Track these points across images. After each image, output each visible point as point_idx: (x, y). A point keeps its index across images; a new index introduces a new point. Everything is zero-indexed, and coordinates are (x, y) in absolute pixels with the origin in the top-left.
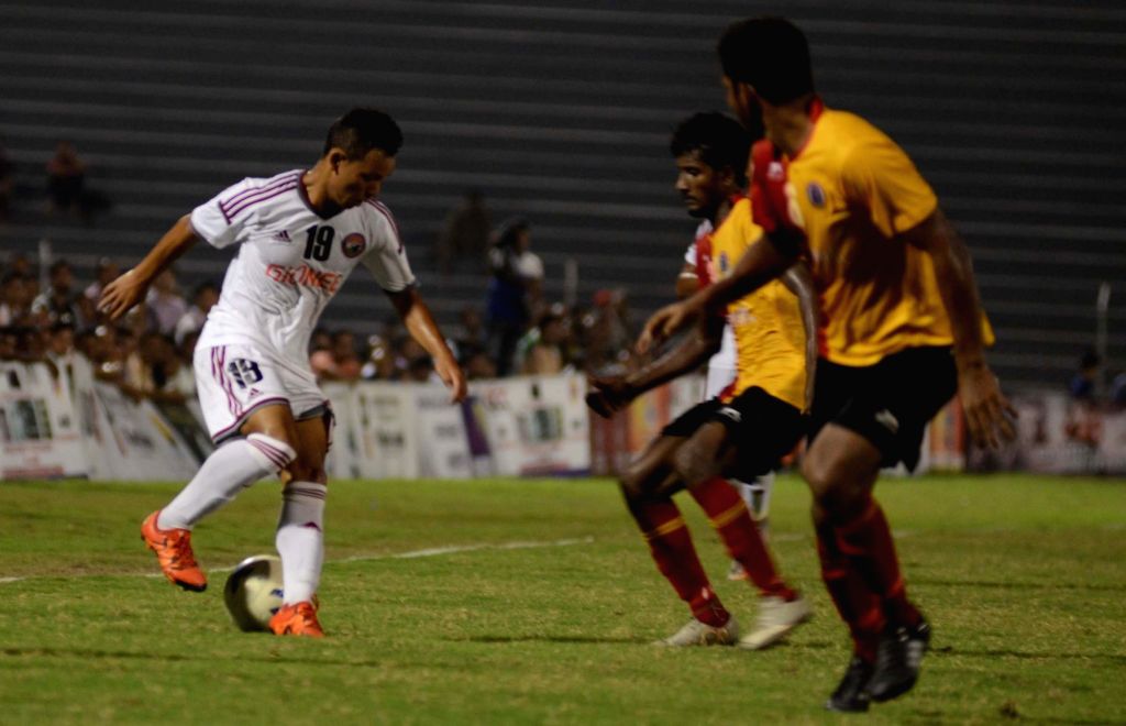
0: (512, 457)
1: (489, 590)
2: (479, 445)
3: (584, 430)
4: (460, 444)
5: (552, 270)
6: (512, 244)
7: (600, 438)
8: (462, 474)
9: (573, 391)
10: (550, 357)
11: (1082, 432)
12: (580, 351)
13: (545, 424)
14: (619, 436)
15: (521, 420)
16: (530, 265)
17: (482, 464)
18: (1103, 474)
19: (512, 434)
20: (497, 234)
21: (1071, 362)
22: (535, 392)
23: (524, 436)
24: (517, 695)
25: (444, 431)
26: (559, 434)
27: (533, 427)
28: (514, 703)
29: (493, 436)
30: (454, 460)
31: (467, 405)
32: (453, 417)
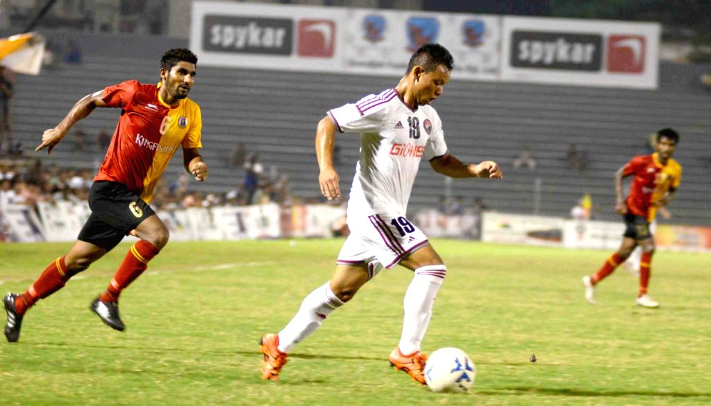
0: (254, 231)
1: (243, 280)
2: (242, 228)
4: (236, 228)
5: (266, 169)
6: (253, 161)
8: (236, 239)
9: (275, 212)
10: (265, 199)
12: (275, 197)
13: (264, 222)
15: (256, 220)
16: (258, 168)
17: (243, 235)
18: (448, 237)
19: (253, 225)
20: (249, 157)
21: (435, 200)
22: (261, 211)
23: (257, 226)
24: (250, 318)
25: (231, 224)
26: (269, 225)
27: (260, 223)
28: (249, 321)
29: (247, 226)
30: (234, 234)
31: (239, 216)
32: (234, 219)
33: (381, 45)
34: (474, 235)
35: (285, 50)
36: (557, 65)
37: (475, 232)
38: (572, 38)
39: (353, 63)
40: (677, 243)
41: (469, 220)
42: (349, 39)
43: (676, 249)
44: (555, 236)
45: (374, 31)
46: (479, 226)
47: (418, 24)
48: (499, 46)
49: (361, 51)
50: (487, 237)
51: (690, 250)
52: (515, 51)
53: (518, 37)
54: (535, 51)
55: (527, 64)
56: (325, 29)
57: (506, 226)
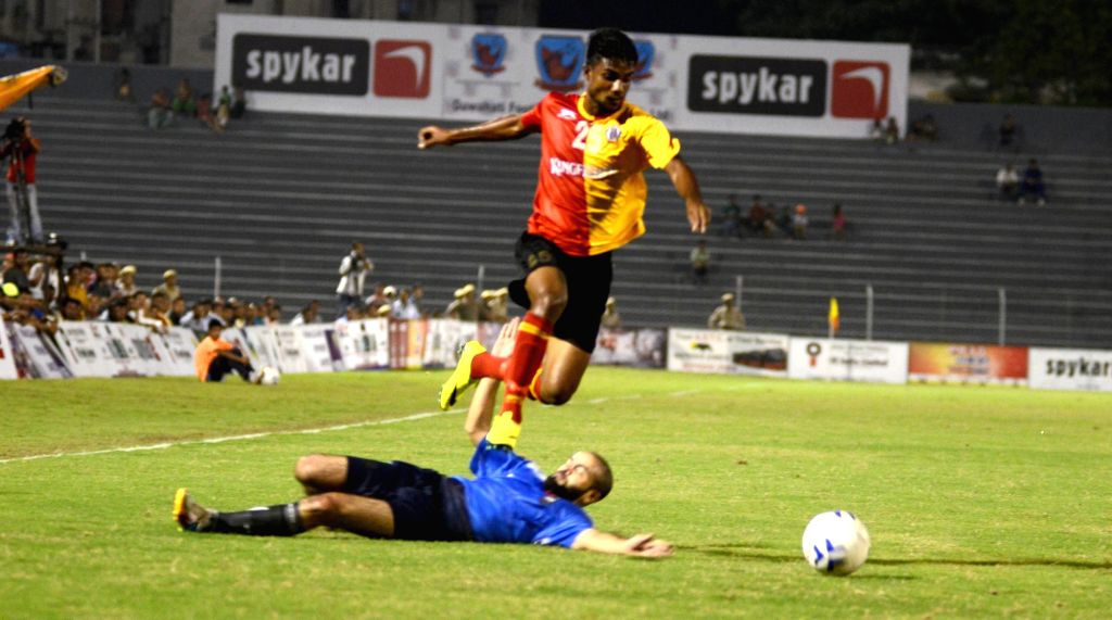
0: (352, 359)
2: (336, 354)
3: (386, 346)
4: (326, 354)
7: (394, 350)
8: (328, 369)
9: (382, 327)
11: (607, 344)
13: (368, 344)
14: (402, 349)
15: (356, 342)
17: (338, 363)
18: (617, 364)
19: (352, 349)
22: (363, 328)
23: (358, 350)
25: (318, 348)
26: (375, 348)
27: (362, 345)
29: (343, 350)
30: (324, 362)
31: (329, 334)
32: (323, 340)
33: (498, 77)
34: (656, 360)
35: (356, 87)
36: (758, 107)
37: (657, 355)
38: (780, 67)
39: (457, 106)
40: (955, 370)
41: (648, 339)
42: (452, 70)
43: (955, 379)
44: (776, 360)
45: (488, 58)
46: (663, 346)
47: (553, 47)
48: (673, 79)
49: (470, 87)
50: (674, 363)
51: (975, 379)
52: (696, 86)
53: (699, 65)
54: (726, 86)
55: (714, 106)
56: (416, 55)
57: (703, 347)
